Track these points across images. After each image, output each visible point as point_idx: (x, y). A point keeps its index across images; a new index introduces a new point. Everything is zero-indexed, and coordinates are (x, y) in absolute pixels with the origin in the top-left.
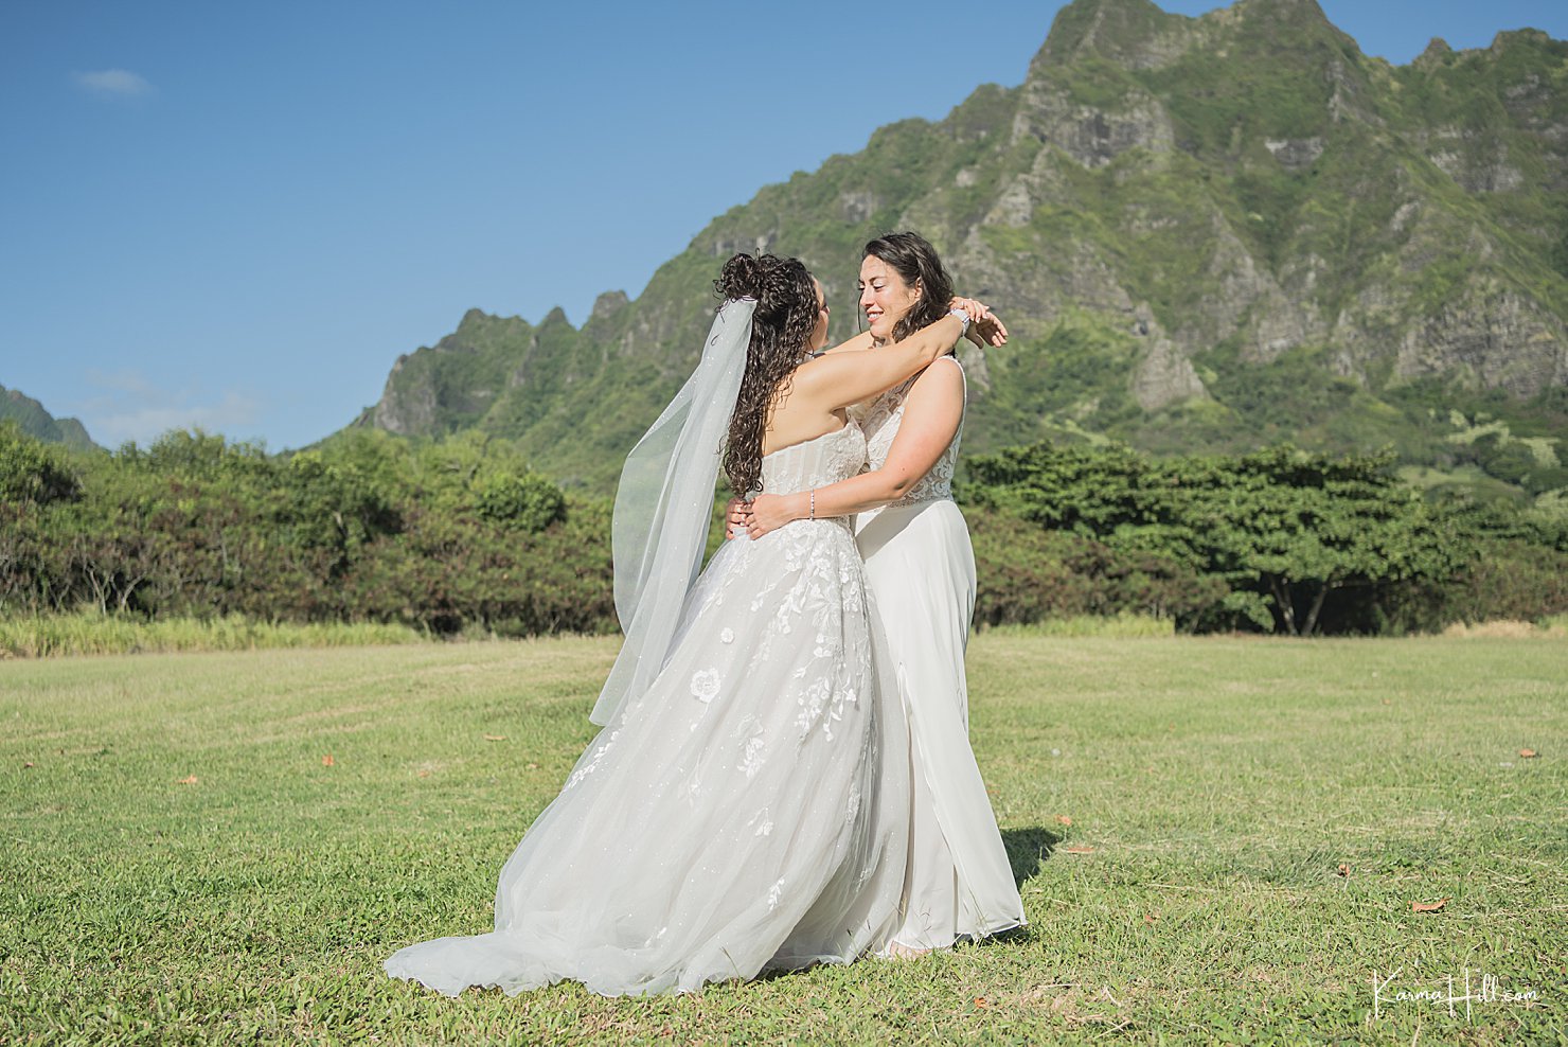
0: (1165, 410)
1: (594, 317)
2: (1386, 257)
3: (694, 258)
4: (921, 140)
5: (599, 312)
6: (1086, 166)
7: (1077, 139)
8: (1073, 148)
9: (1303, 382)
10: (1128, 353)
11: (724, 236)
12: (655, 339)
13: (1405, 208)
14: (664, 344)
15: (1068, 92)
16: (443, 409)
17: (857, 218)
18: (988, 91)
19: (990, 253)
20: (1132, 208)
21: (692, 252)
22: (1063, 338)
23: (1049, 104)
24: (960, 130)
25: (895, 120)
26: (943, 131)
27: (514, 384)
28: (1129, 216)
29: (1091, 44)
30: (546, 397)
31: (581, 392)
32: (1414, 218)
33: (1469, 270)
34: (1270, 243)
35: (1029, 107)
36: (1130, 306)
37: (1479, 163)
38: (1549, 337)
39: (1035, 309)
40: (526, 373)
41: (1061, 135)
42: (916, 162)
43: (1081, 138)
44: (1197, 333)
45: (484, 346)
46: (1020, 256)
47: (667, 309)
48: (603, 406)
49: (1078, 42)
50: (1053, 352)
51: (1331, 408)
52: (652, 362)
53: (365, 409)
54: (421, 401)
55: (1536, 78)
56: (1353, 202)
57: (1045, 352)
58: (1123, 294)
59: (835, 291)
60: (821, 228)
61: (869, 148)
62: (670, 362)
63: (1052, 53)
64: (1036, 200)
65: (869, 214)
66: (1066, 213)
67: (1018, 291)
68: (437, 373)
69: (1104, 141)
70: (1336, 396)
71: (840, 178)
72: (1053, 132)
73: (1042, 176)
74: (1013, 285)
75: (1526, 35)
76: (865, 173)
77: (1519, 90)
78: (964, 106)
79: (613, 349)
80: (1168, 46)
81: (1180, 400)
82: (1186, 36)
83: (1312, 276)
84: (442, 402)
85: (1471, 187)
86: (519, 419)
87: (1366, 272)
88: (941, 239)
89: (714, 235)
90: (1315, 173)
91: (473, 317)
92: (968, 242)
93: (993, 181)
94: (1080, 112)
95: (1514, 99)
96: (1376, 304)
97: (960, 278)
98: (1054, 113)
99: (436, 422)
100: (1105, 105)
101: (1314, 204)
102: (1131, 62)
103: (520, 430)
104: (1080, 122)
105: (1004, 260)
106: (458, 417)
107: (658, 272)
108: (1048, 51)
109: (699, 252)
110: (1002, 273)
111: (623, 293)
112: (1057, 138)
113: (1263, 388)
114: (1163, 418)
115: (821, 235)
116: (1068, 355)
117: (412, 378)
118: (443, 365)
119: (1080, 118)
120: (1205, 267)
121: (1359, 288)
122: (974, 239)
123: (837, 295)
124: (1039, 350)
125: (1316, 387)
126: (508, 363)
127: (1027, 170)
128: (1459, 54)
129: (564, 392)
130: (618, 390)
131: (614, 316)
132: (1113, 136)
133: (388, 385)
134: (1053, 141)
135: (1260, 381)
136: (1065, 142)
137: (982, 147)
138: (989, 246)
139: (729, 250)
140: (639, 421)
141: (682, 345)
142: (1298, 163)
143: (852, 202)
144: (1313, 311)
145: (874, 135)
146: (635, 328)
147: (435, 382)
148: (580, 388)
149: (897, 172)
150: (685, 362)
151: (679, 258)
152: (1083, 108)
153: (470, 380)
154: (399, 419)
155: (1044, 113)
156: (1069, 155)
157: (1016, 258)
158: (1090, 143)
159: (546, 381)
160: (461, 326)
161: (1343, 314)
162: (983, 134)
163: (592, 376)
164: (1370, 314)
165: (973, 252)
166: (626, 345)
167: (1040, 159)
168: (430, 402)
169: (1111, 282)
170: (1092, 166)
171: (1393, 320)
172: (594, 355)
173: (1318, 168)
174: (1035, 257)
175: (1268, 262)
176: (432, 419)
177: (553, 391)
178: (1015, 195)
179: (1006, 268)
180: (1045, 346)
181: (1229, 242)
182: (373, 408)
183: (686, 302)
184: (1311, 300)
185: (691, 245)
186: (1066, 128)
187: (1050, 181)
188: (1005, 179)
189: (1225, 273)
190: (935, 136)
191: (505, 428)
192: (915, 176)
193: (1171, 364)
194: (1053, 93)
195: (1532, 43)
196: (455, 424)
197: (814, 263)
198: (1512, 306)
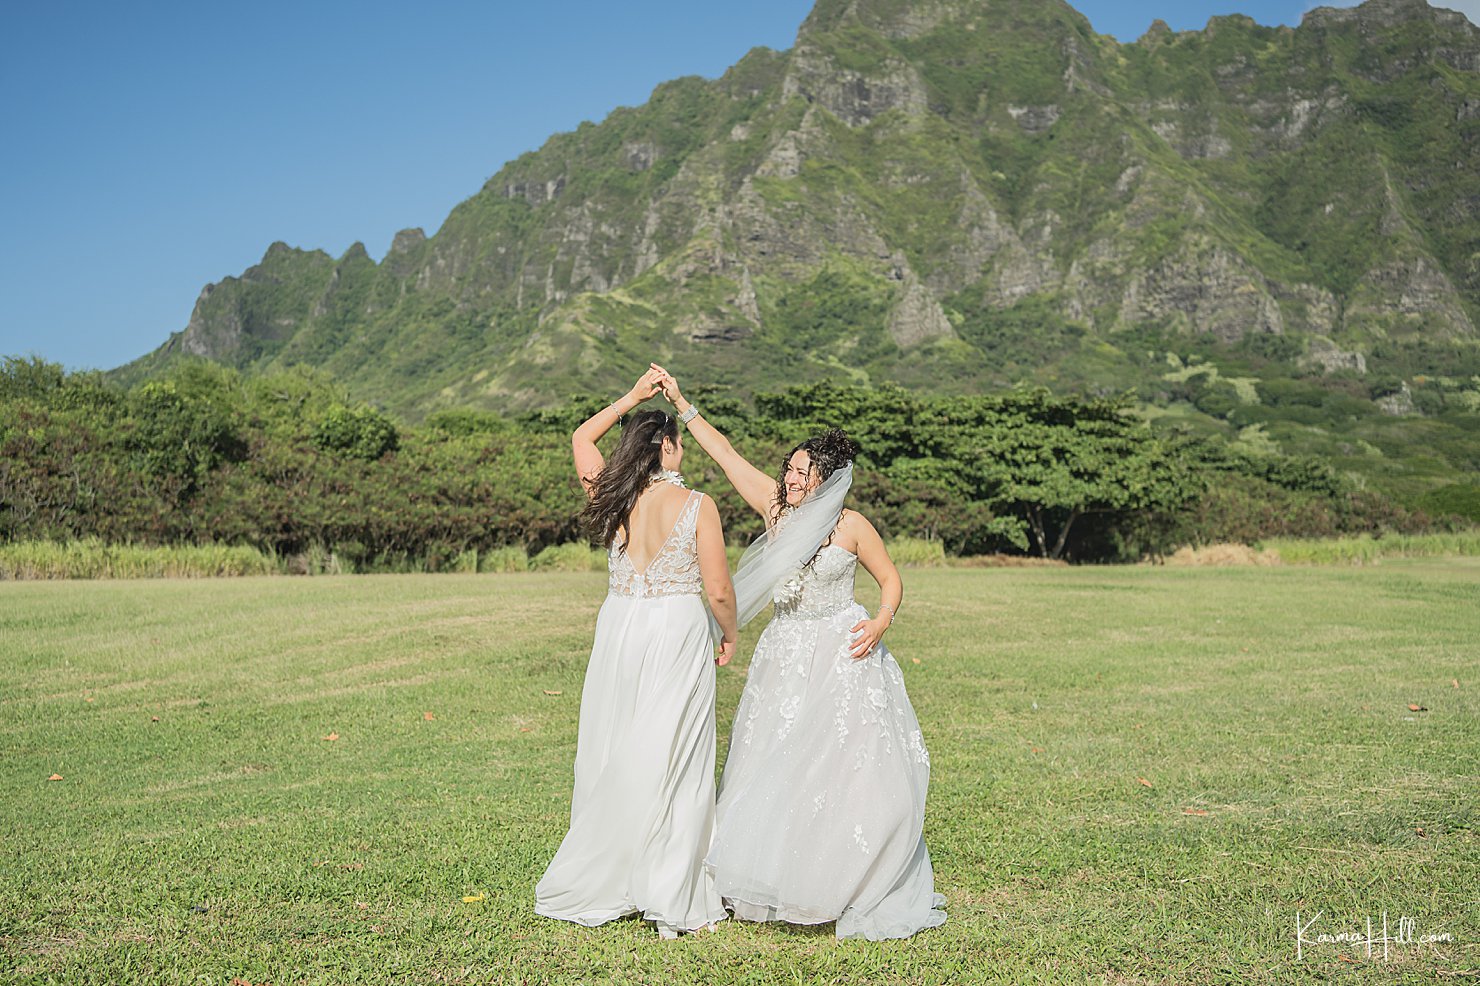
0: (918, 348)
1: (393, 252)
2: (1112, 214)
3: (488, 200)
4: (700, 96)
5: (398, 247)
6: (849, 125)
7: (840, 100)
8: (836, 108)
9: (1040, 325)
10: (885, 295)
11: (516, 179)
12: (451, 274)
13: (1130, 171)
14: (459, 279)
15: (833, 57)
16: (248, 336)
17: (639, 167)
18: (761, 53)
19: (762, 202)
20: (889, 164)
21: (486, 194)
22: (827, 279)
23: (816, 67)
24: (734, 88)
25: (675, 77)
26: (719, 89)
27: (316, 314)
28: (886, 172)
29: (854, 13)
30: (347, 326)
31: (380, 322)
32: (1137, 180)
33: (1184, 228)
34: (1011, 199)
35: (798, 70)
36: (887, 254)
37: (1194, 133)
38: (1252, 289)
39: (802, 254)
40: (328, 303)
41: (826, 96)
42: (694, 117)
43: (844, 99)
44: (946, 279)
45: (288, 278)
46: (789, 205)
47: (462, 246)
48: (401, 336)
49: (842, 12)
50: (817, 293)
51: (1063, 349)
52: (447, 295)
53: (172, 334)
54: (227, 328)
55: (1244, 58)
56: (1084, 164)
57: (810, 293)
58: (880, 242)
59: (619, 233)
60: (606, 175)
61: (651, 103)
62: (464, 296)
63: (819, 20)
64: (804, 155)
65: (651, 163)
66: (830, 167)
67: (787, 237)
68: (243, 303)
69: (865, 103)
70: (1069, 338)
71: (624, 130)
72: (819, 93)
73: (809, 133)
74: (782, 232)
75: (1236, 20)
76: (647, 126)
77: (1229, 69)
78: (737, 66)
79: (411, 283)
80: (922, 18)
81: (930, 340)
82: (939, 9)
83: (1048, 229)
84: (248, 329)
85: (1187, 153)
86: (321, 347)
87: (1096, 228)
88: (717, 188)
89: (506, 178)
90: (1052, 137)
91: (277, 249)
92: (742, 191)
93: (765, 136)
94: (843, 76)
95: (1225, 76)
96: (1103, 256)
97: (734, 224)
98: (820, 76)
99: (242, 348)
100: (867, 70)
101: (1050, 166)
102: (890, 31)
103: (322, 357)
104: (844, 85)
105: (774, 209)
106: (263, 343)
107: (453, 212)
108: (815, 19)
109: (492, 193)
110: (773, 221)
111: (420, 230)
112: (823, 99)
113: (1004, 330)
114: (915, 355)
115: (607, 181)
116: (832, 296)
117: (218, 306)
118: (248, 294)
119: (843, 81)
120: (953, 220)
121: (1089, 242)
122: (747, 189)
123: (621, 237)
124: (805, 292)
125: (1051, 329)
126: (311, 294)
128: (1178, 35)
130: (415, 321)
131: (412, 252)
132: (873, 99)
133: (195, 311)
134: (819, 102)
135: (1001, 324)
136: (830, 102)
137: (754, 105)
138: (760, 195)
139: (520, 192)
140: (435, 351)
141: (476, 280)
142: (1037, 128)
143: (635, 152)
144: (1049, 261)
145: (655, 90)
146: (432, 263)
147: (241, 311)
148: (380, 318)
149: (677, 125)
150: (478, 296)
151: (473, 199)
152: (846, 72)
153: (274, 309)
154: (205, 344)
155: (812, 75)
156: (833, 114)
157: (784, 206)
158: (852, 104)
159: (348, 312)
160: (266, 258)
161: (1075, 264)
162: (756, 92)
163: (391, 307)
164: (1098, 265)
165: (746, 200)
166: (423, 279)
167: (807, 117)
168: (236, 330)
169: (871, 231)
170: (854, 125)
171: (1118, 271)
172: (393, 288)
173: (1054, 132)
174: (802, 206)
175: (1010, 216)
176: (238, 345)
177: (353, 321)
178: (785, 149)
179: (776, 216)
180: (810, 288)
181: (976, 198)
182: (181, 333)
183: (480, 240)
184: (1047, 251)
185: (485, 187)
186: (831, 90)
187: (816, 137)
188: (775, 135)
189: (972, 225)
190: (712, 93)
191: (307, 354)
192: (692, 128)
193: (923, 307)
194: (820, 57)
195: (1240, 27)
196: (259, 350)
197: (600, 207)
198: (1221, 261)
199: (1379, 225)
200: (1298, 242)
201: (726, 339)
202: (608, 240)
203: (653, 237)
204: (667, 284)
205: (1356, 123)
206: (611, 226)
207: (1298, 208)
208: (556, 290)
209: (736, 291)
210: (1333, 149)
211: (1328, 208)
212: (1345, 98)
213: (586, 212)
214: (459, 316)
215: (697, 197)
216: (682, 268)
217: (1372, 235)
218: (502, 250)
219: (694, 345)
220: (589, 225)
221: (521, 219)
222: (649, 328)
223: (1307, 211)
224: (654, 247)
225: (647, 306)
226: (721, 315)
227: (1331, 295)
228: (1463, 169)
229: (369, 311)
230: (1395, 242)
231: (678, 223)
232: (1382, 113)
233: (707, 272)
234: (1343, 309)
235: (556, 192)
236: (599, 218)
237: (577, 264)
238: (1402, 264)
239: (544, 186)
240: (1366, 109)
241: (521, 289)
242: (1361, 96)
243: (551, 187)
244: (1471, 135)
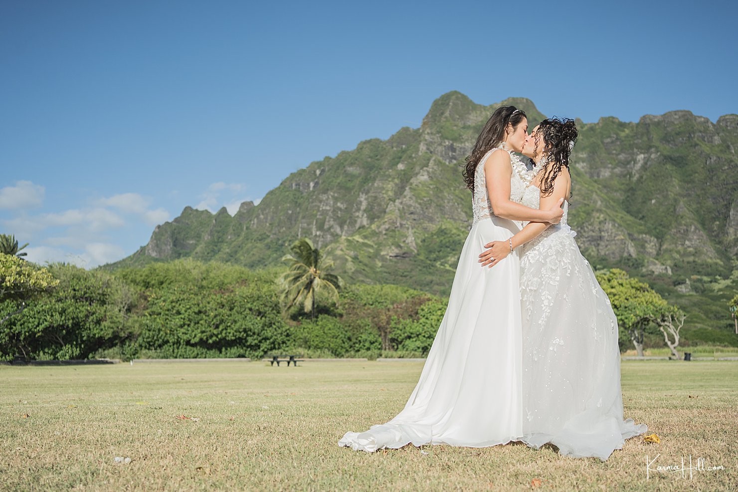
1: (239, 211)
3: (283, 189)
4: (379, 147)
5: (242, 210)
6: (447, 163)
7: (444, 153)
8: (442, 156)
11: (296, 181)
12: (266, 222)
14: (270, 224)
15: (440, 134)
16: (175, 248)
18: (406, 130)
19: (414, 198)
21: (282, 187)
22: (442, 231)
23: (433, 139)
24: (395, 145)
25: (368, 139)
26: (387, 144)
27: (206, 239)
29: (448, 115)
30: (219, 244)
31: (235, 243)
35: (426, 140)
36: (467, 220)
37: (595, 167)
38: (622, 237)
39: (431, 220)
40: (211, 234)
41: (438, 151)
42: (377, 156)
43: (445, 152)
45: (192, 222)
46: (425, 199)
47: (271, 210)
48: (245, 249)
49: (442, 114)
50: (438, 237)
52: (265, 231)
53: (141, 247)
54: (166, 245)
55: (615, 136)
57: (435, 237)
58: (464, 214)
59: (345, 206)
60: (338, 181)
61: (357, 149)
62: (274, 232)
63: (432, 117)
64: (431, 178)
67: (425, 213)
68: (173, 233)
69: (454, 154)
71: (346, 161)
72: (434, 150)
73: (433, 168)
74: (423, 211)
75: (611, 119)
76: (356, 160)
77: (609, 140)
78: (396, 135)
79: (248, 225)
80: (476, 117)
82: (484, 113)
84: (175, 245)
85: (592, 176)
86: (208, 253)
88: (392, 190)
89: (291, 180)
91: (188, 210)
92: (405, 193)
93: (412, 169)
94: (445, 142)
95: (607, 143)
97: (403, 208)
98: (435, 142)
99: (172, 254)
100: (455, 140)
102: (463, 122)
103: (209, 258)
104: (445, 146)
105: (419, 201)
106: (181, 251)
107: (267, 194)
108: (430, 116)
109: (285, 187)
110: (419, 206)
111: (252, 202)
112: (436, 152)
115: (339, 184)
116: (444, 239)
117: (162, 235)
118: (176, 229)
119: (445, 144)
122: (407, 192)
123: (346, 208)
124: (433, 236)
126: (203, 230)
127: (427, 166)
128: (586, 125)
129: (227, 242)
130: (251, 242)
131: (248, 211)
132: (457, 152)
133: (152, 237)
134: (435, 153)
136: (439, 154)
137: (404, 152)
138: (413, 195)
139: (298, 187)
140: (261, 256)
141: (279, 225)
145: (359, 144)
146: (257, 217)
147: (172, 237)
148: (235, 241)
149: (369, 160)
150: (280, 232)
151: (276, 189)
152: (446, 141)
153: (186, 236)
154: (156, 252)
155: (431, 142)
156: (441, 159)
157: (423, 200)
158: (448, 154)
159: (219, 238)
160: (183, 213)
162: (404, 146)
163: (239, 236)
165: (408, 197)
166: (254, 224)
167: (432, 161)
168: (170, 245)
169: (459, 210)
170: (449, 163)
172: (240, 228)
174: (431, 200)
176: (170, 252)
177: (222, 242)
178: (423, 175)
179: (420, 204)
180: (435, 234)
182: (145, 247)
183: (280, 207)
185: (281, 184)
186: (440, 148)
187: (435, 170)
188: (417, 169)
190: (384, 146)
191: (202, 257)
192: (376, 161)
194: (435, 134)
195: (613, 122)
196: (180, 254)
197: (336, 195)
198: (609, 226)
199: (675, 210)
200: (640, 216)
201: (403, 257)
202: (340, 209)
203: (365, 211)
204: (377, 233)
205: (664, 165)
206: (342, 203)
207: (640, 200)
208: (317, 230)
209: (407, 237)
210: (654, 175)
211: (653, 201)
212: (659, 154)
213: (330, 197)
214: (271, 241)
215: (383, 194)
216: (383, 227)
217: (672, 214)
218: (290, 212)
219: (391, 260)
220: (332, 202)
221: (298, 198)
222: (370, 252)
223: (644, 202)
224: (365, 215)
225: (369, 243)
226: (401, 247)
227: (656, 240)
228: (710, 186)
229: (229, 237)
230: (682, 217)
231: (375, 205)
232: (675, 161)
233: (394, 228)
234: (661, 246)
235: (314, 187)
236: (336, 200)
237: (327, 220)
238: (685, 227)
239: (309, 184)
240: (668, 159)
241: (300, 230)
242: (666, 153)
243: (312, 185)
244: (713, 171)
